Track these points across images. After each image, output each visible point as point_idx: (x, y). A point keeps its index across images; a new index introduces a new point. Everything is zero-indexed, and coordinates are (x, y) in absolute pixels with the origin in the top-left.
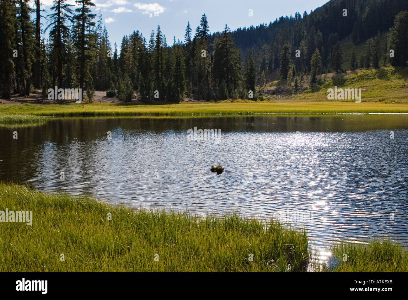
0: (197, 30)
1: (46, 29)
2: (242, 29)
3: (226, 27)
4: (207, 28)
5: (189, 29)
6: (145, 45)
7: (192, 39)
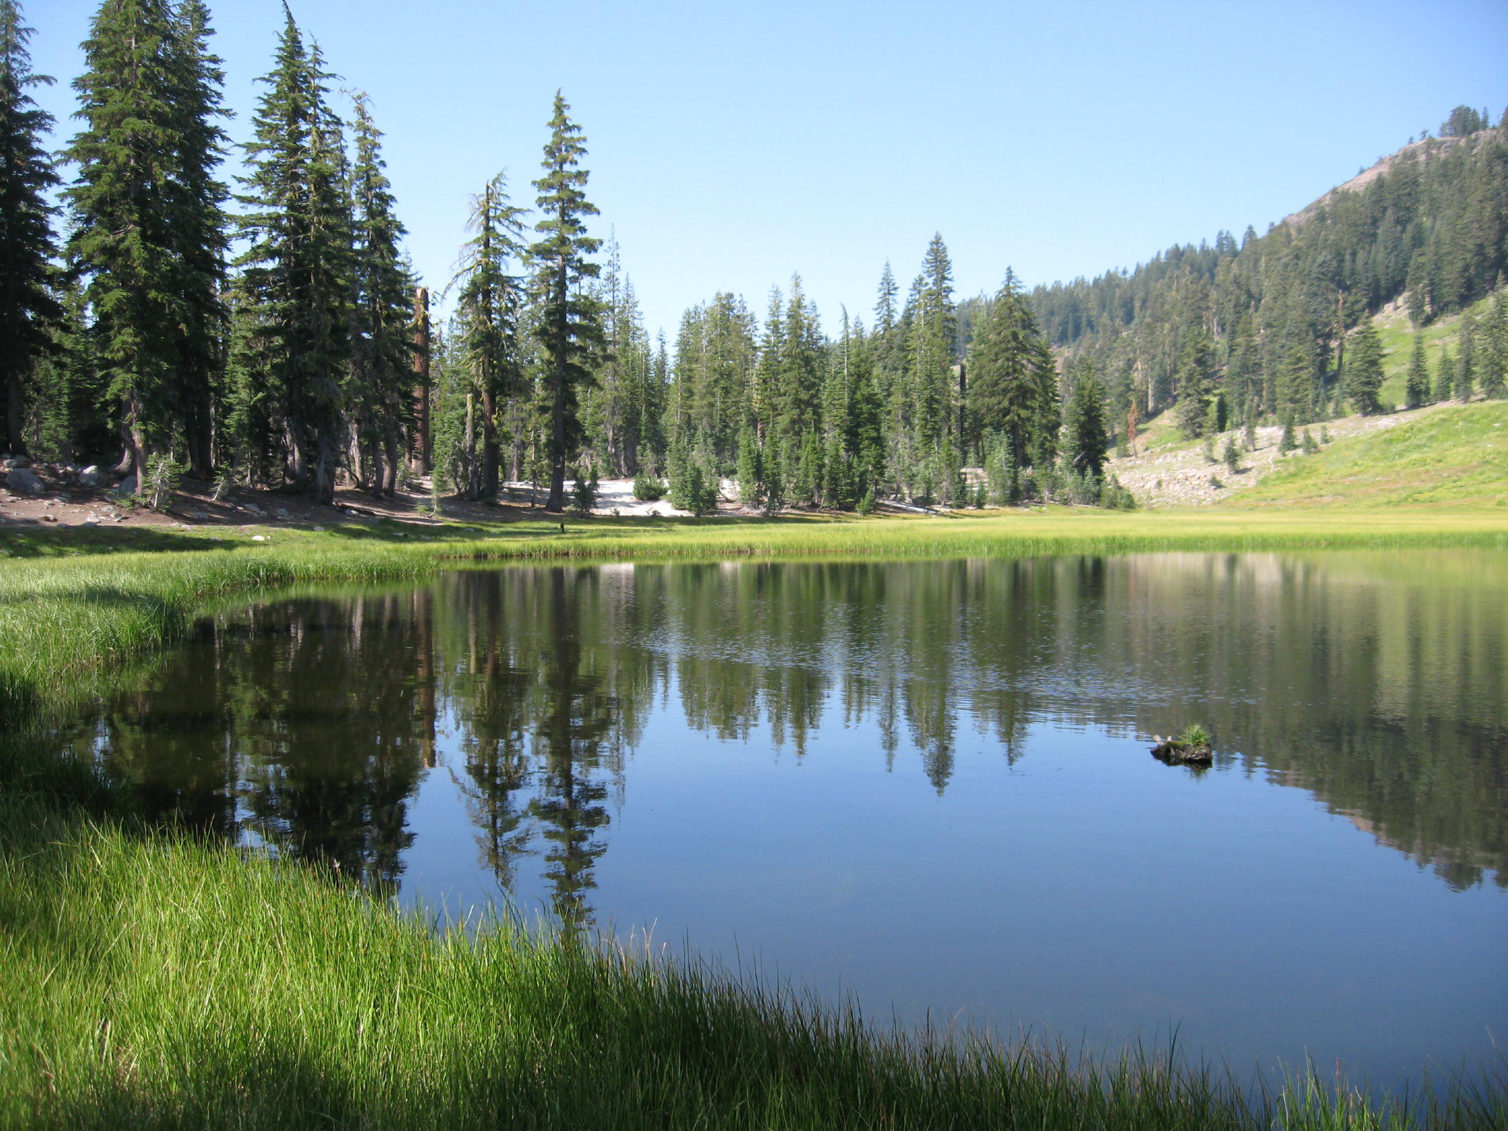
0: (914, 289)
1: (448, 287)
2: (1049, 288)
3: (1010, 278)
4: (947, 284)
5: (889, 288)
6: (755, 339)
7: (897, 318)
